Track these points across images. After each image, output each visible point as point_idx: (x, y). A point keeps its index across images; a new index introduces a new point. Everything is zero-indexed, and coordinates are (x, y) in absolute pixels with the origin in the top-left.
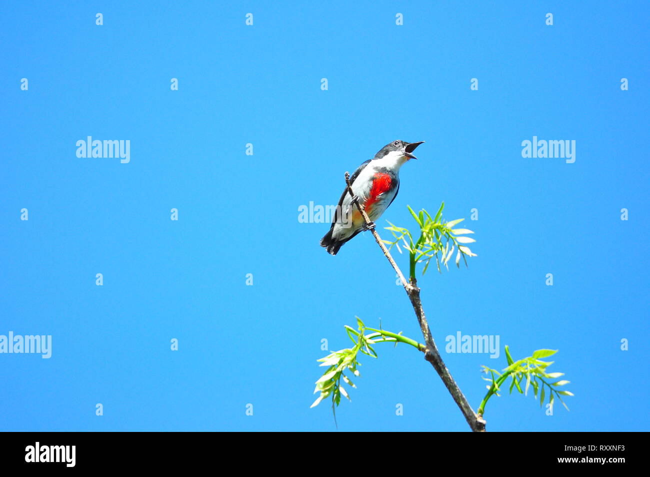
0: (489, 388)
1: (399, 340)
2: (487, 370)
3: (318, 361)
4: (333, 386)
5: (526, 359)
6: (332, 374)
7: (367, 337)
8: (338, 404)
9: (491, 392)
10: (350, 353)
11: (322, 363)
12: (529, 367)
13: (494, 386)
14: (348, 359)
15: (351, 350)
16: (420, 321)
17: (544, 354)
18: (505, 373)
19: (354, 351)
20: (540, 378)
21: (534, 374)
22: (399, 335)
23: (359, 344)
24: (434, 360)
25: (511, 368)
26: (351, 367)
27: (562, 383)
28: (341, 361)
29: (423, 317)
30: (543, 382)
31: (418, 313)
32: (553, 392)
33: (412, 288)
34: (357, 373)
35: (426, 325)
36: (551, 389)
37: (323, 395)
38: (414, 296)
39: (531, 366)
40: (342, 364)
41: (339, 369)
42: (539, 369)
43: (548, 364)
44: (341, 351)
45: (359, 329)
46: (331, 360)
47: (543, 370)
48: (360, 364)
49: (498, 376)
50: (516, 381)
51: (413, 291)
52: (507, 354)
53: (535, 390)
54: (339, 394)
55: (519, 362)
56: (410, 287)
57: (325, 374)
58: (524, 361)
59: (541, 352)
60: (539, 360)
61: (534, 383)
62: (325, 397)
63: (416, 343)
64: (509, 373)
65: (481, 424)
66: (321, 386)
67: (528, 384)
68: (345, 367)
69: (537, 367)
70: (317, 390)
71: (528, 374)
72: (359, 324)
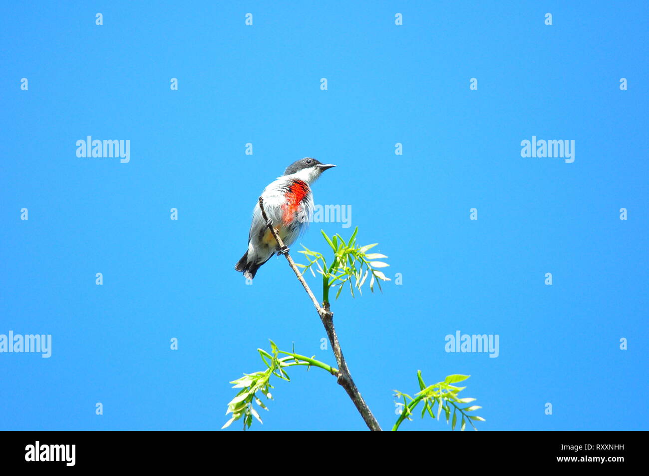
0: (401, 412)
1: (311, 364)
2: (399, 395)
3: (231, 382)
4: (245, 408)
5: (438, 384)
6: (244, 396)
7: (280, 360)
8: (250, 426)
9: (404, 417)
10: (263, 376)
11: (235, 385)
12: (441, 392)
13: (406, 411)
14: (261, 382)
15: (264, 373)
16: (333, 345)
17: (456, 379)
18: (418, 397)
19: (268, 373)
20: (452, 403)
21: (446, 399)
22: (312, 359)
23: (272, 367)
24: (347, 384)
25: (423, 392)
26: (264, 389)
27: (474, 408)
28: (254, 384)
29: (336, 341)
30: (456, 407)
31: (332, 337)
32: (465, 417)
33: (325, 312)
34: (269, 395)
35: (339, 349)
36: (463, 414)
37: (234, 416)
38: (327, 320)
39: (443, 391)
40: (255, 387)
41: (251, 392)
42: (451, 394)
43: (460, 389)
44: (254, 374)
45: (273, 352)
46: (244, 382)
47: (455, 395)
48: (273, 387)
49: (411, 401)
50: (428, 406)
51: (327, 315)
52: (419, 379)
53: (447, 415)
54: (251, 416)
55: (431, 387)
56: (323, 311)
57: (238, 396)
58: (437, 385)
59: (453, 377)
60: (452, 385)
61: (447, 408)
62: (237, 419)
63: (328, 367)
64: (421, 398)
66: (233, 408)
67: (440, 409)
68: (257, 390)
69: (450, 392)
70: (229, 411)
71: (440, 399)
72: (272, 346)
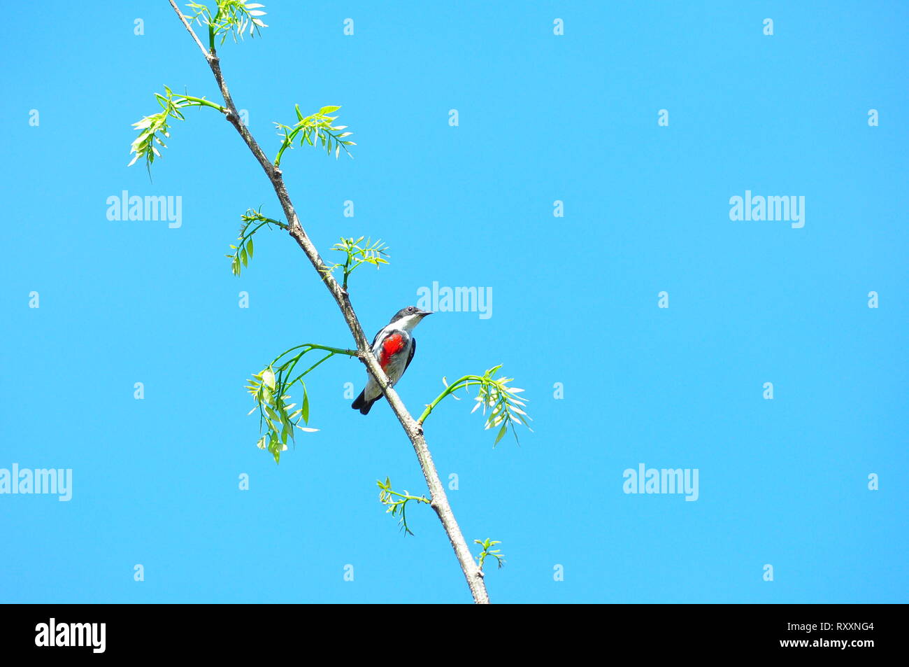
0: (283, 142)
1: (202, 104)
2: (280, 127)
3: (133, 125)
4: (147, 147)
5: (314, 115)
6: (145, 136)
7: (174, 103)
8: (152, 162)
9: (286, 145)
10: (160, 118)
11: (136, 127)
12: (317, 123)
13: (287, 140)
14: (159, 123)
15: (161, 115)
16: (221, 86)
17: (329, 110)
18: (297, 128)
19: (164, 115)
20: (327, 131)
21: (321, 128)
22: (203, 100)
23: (168, 109)
24: (234, 119)
25: (302, 123)
26: (162, 129)
27: (346, 134)
28: (153, 125)
29: (223, 83)
30: (330, 134)
31: (219, 80)
32: (339, 142)
33: (212, 58)
34: (167, 134)
35: (226, 89)
36: (337, 140)
37: (138, 155)
38: (214, 64)
39: (318, 121)
40: (154, 127)
41: (151, 132)
42: (326, 123)
43: (333, 119)
44: (153, 116)
45: (167, 96)
46: (144, 123)
47: (328, 124)
48: (170, 127)
49: (290, 131)
50: (307, 135)
51: (213, 60)
52: (297, 112)
53: (323, 141)
54: (152, 154)
55: (308, 118)
56: (211, 57)
57: (140, 136)
58: (312, 117)
59: (327, 109)
60: (327, 115)
61: (323, 136)
62: (140, 157)
63: (218, 107)
64: (300, 128)
65: (278, 173)
66: (137, 147)
67: (316, 137)
68: (156, 130)
69: (324, 122)
70: (133, 150)
71: (316, 128)
72: (167, 91)
